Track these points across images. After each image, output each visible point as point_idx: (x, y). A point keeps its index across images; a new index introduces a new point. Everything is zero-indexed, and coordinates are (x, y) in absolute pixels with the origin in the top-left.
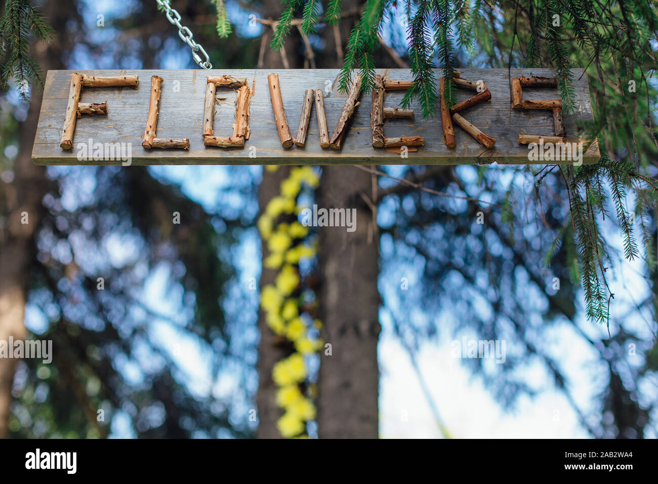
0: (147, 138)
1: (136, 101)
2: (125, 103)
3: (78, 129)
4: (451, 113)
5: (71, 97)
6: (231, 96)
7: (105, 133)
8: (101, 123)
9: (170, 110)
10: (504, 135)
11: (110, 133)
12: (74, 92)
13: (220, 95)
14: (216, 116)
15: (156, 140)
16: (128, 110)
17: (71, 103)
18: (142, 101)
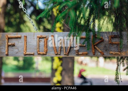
0: (24, 53)
1: (21, 41)
2: (19, 42)
3: (9, 49)
4: (94, 46)
5: (6, 42)
6: (43, 40)
7: (15, 50)
8: (14, 47)
9: (29, 44)
10: (106, 50)
11: (16, 50)
12: (6, 41)
13: (40, 40)
14: (40, 45)
15: (26, 53)
16: (20, 44)
17: (6, 44)
18: (22, 41)
